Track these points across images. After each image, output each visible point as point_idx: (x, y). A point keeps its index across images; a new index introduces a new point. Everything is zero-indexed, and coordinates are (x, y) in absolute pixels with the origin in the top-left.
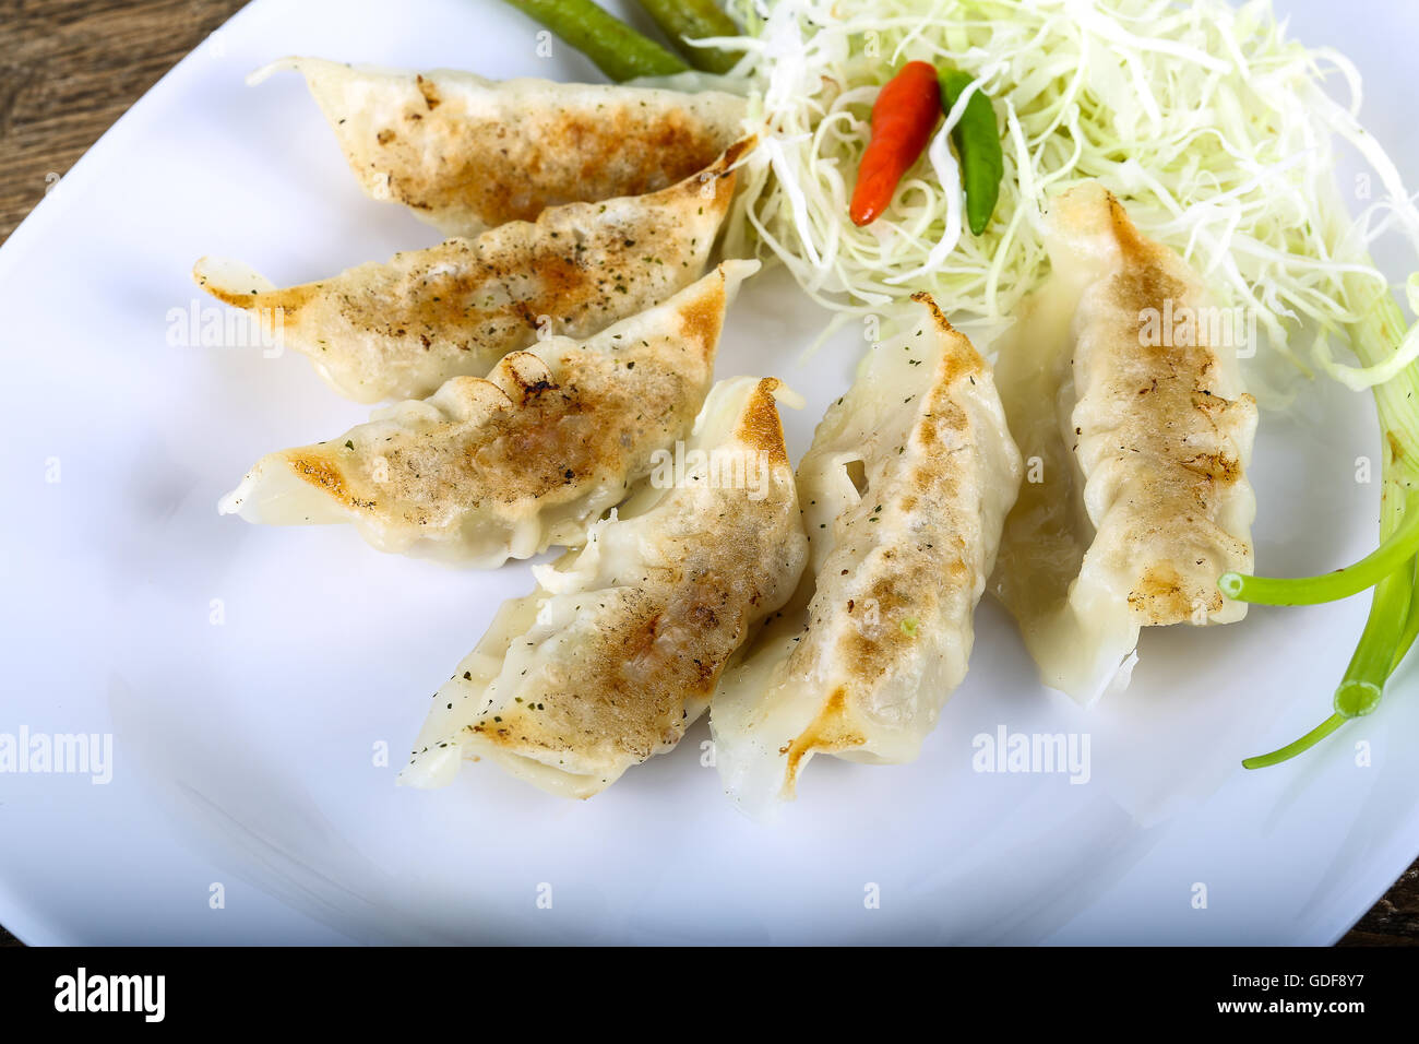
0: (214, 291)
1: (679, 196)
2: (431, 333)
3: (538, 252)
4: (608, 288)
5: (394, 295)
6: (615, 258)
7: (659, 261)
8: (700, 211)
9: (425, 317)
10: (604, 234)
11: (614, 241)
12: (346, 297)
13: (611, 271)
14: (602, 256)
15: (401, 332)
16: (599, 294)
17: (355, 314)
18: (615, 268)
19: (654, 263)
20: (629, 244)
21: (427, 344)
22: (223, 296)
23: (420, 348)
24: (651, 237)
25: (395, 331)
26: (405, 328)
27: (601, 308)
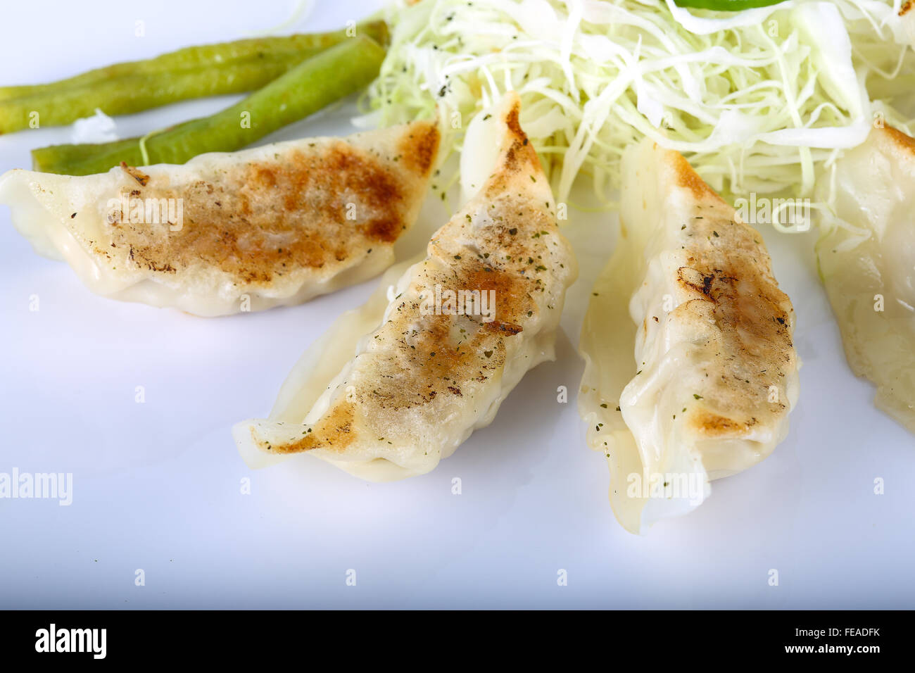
0: (282, 448)
1: (509, 177)
2: (451, 381)
3: (461, 275)
4: (530, 273)
5: (403, 370)
6: (513, 249)
7: (544, 233)
8: (534, 180)
9: (437, 372)
10: (488, 235)
11: (501, 237)
12: (374, 392)
13: (520, 260)
14: (503, 253)
15: (433, 394)
16: (528, 281)
17: (391, 401)
18: (521, 256)
19: (542, 236)
20: (513, 232)
21: (458, 392)
22: (292, 448)
23: (455, 398)
24: (522, 219)
25: (428, 398)
26: (432, 389)
27: (540, 291)
